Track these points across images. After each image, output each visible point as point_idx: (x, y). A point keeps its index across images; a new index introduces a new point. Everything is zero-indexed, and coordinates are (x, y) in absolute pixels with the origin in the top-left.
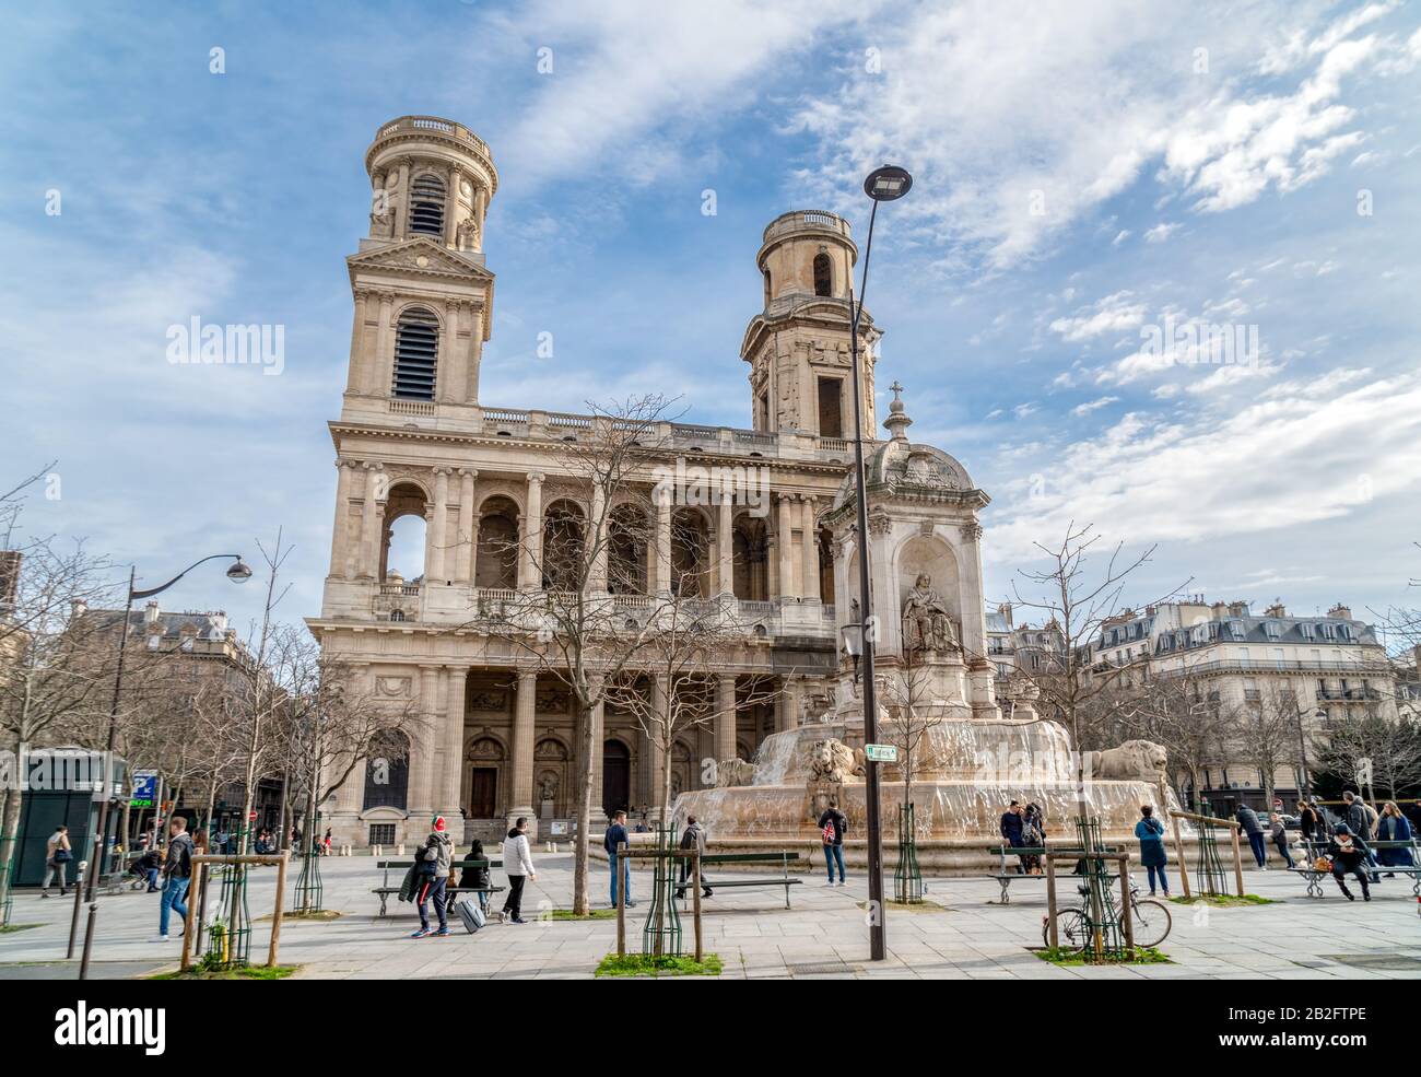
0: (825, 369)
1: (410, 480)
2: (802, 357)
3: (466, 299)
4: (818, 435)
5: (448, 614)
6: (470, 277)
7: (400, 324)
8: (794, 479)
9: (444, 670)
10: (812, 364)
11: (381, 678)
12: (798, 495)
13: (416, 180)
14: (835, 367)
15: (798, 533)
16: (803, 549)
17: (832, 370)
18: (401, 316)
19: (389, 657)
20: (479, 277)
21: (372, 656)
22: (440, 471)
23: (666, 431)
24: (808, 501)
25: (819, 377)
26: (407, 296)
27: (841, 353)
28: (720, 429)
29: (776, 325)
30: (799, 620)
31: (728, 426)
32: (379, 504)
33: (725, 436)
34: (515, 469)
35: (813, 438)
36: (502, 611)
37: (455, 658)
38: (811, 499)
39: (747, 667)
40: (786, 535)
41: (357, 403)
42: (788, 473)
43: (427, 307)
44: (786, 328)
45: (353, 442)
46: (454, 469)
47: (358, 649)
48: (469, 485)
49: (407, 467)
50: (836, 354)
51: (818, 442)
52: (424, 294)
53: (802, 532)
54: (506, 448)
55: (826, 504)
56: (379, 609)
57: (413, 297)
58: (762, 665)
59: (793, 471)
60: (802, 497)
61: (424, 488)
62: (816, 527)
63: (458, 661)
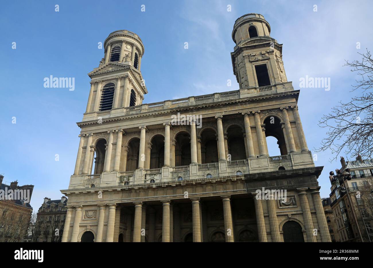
0: (257, 62)
1: (102, 137)
2: (246, 60)
3: (122, 76)
4: (258, 86)
5: (109, 184)
6: (123, 68)
7: (104, 89)
8: (248, 106)
9: (107, 206)
10: (251, 62)
11: (87, 211)
12: (251, 112)
13: (113, 49)
14: (262, 60)
15: (254, 128)
16: (257, 134)
17: (260, 62)
18: (104, 87)
19: (88, 203)
20: (125, 68)
21: (83, 203)
22: (110, 132)
23: (192, 100)
24: (256, 113)
25: (255, 66)
26: (106, 80)
27: (263, 54)
28: (214, 94)
29: (236, 54)
30: (258, 166)
31: (217, 92)
32: (91, 147)
33: (216, 96)
34: (136, 126)
35: (255, 88)
36: (129, 180)
37: (110, 201)
38: (257, 112)
39: (233, 191)
40: (249, 130)
41: (87, 116)
42: (245, 104)
43: (112, 82)
44: (240, 54)
45: (85, 128)
46: (115, 131)
47: (78, 201)
48: (121, 135)
49: (101, 133)
50: (261, 56)
51: (258, 90)
52: (110, 78)
53: (255, 127)
54: (132, 119)
55: (265, 113)
56: (86, 185)
57: (108, 80)
58: (241, 190)
59: (247, 103)
60: (253, 112)
61: (106, 139)
62: (263, 124)
63: (112, 202)
